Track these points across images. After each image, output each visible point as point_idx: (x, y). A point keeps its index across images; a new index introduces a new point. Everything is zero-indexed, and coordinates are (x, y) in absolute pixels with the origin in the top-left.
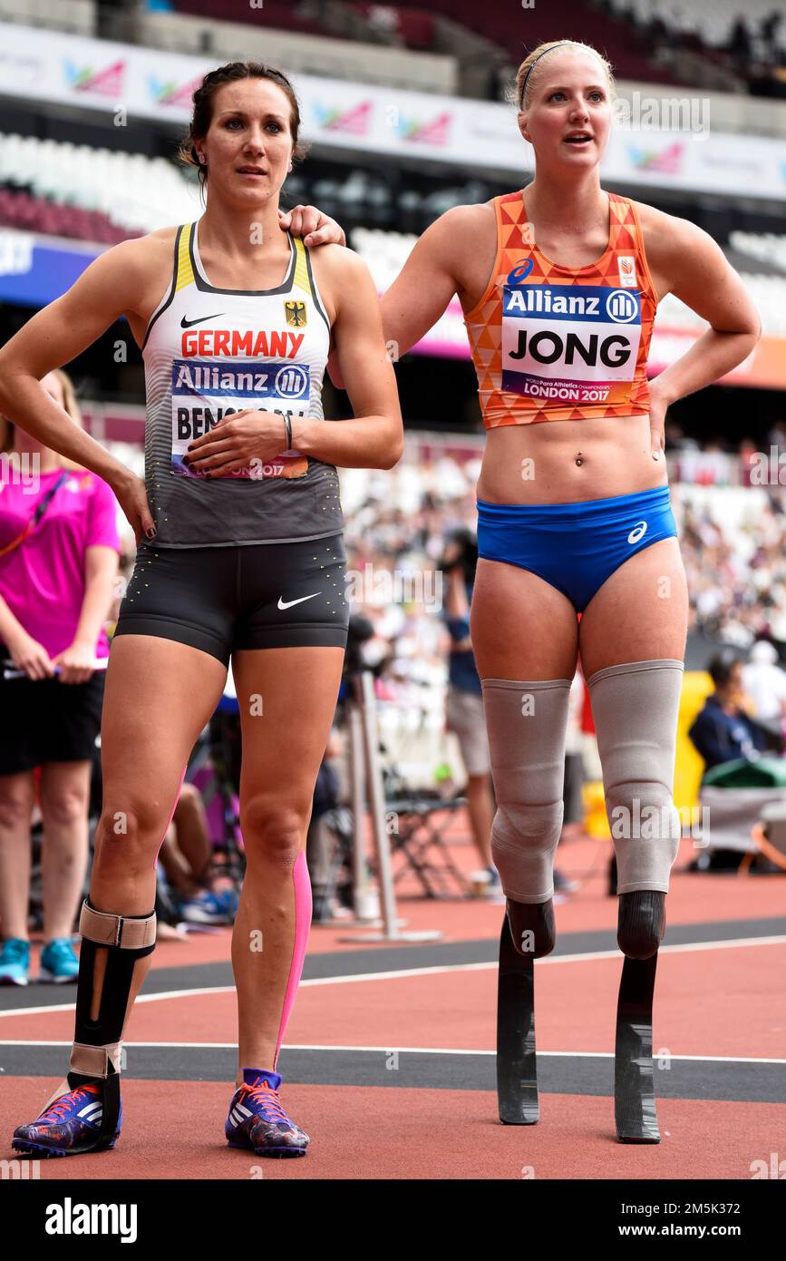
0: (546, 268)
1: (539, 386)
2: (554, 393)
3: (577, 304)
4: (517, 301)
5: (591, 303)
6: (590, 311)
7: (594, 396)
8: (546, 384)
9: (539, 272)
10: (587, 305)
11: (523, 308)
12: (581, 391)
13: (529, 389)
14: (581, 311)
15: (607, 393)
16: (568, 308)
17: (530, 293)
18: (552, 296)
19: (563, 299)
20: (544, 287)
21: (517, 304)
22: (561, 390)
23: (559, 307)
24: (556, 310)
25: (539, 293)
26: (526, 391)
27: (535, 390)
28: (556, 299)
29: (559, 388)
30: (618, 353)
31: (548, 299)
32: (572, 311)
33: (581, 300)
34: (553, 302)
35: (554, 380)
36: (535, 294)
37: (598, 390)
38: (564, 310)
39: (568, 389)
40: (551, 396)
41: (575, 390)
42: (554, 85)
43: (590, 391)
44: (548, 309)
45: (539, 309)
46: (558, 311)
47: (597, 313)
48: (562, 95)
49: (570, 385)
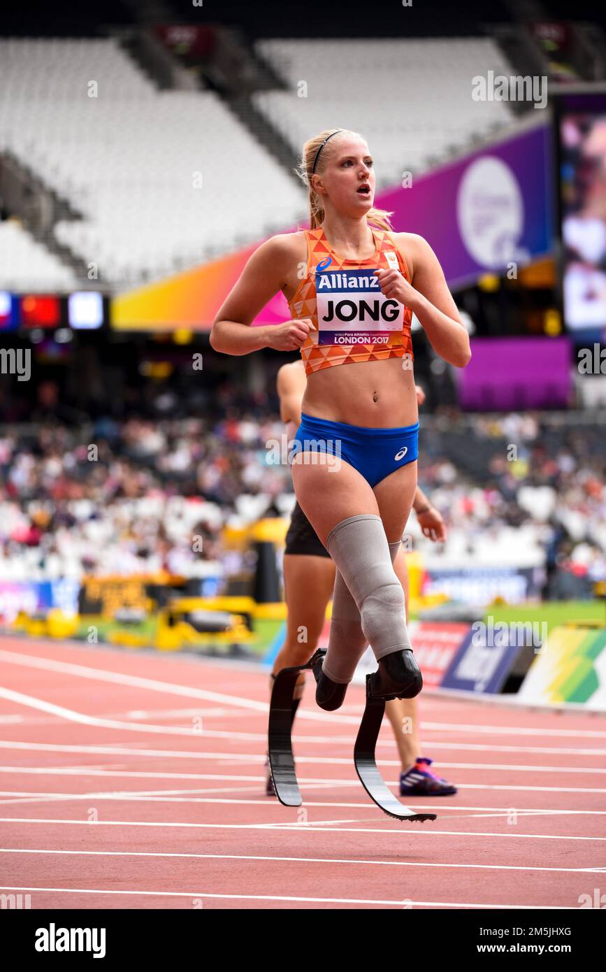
0: (340, 262)
1: (344, 337)
2: (354, 340)
3: (364, 281)
4: (325, 282)
5: (373, 280)
6: (373, 285)
7: (380, 340)
8: (349, 335)
9: (336, 263)
11: (329, 287)
12: (371, 337)
13: (337, 341)
14: (367, 286)
15: (388, 338)
16: (358, 285)
17: (333, 276)
18: (347, 277)
19: (355, 279)
20: (341, 272)
21: (325, 284)
22: (359, 338)
23: (353, 284)
24: (350, 286)
25: (339, 276)
26: (336, 342)
27: (342, 340)
28: (350, 279)
29: (357, 337)
30: (392, 311)
31: (345, 280)
32: (361, 286)
33: (366, 279)
34: (348, 281)
35: (353, 332)
36: (336, 277)
37: (382, 337)
38: (356, 286)
39: (363, 337)
40: (353, 342)
41: (367, 337)
42: (346, 154)
43: (377, 337)
44: (345, 286)
45: (340, 286)
46: (352, 286)
47: (377, 286)
48: (351, 162)
49: (364, 334)
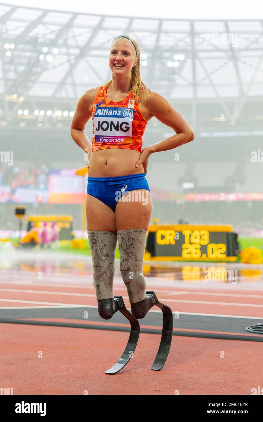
0: (108, 102)
3: (115, 112)
4: (99, 112)
6: (118, 115)
7: (119, 141)
8: (105, 138)
9: (105, 103)
10: (118, 113)
11: (100, 114)
12: (115, 139)
14: (116, 115)
15: (123, 140)
19: (111, 111)
20: (106, 108)
23: (110, 114)
26: (101, 141)
27: (103, 140)
28: (109, 111)
29: (108, 139)
30: (126, 127)
31: (107, 111)
32: (113, 114)
35: (107, 136)
36: (104, 110)
37: (120, 139)
39: (111, 139)
40: (107, 141)
41: (113, 139)
43: (117, 139)
44: (107, 114)
45: (104, 114)
47: (120, 115)
49: (112, 138)
